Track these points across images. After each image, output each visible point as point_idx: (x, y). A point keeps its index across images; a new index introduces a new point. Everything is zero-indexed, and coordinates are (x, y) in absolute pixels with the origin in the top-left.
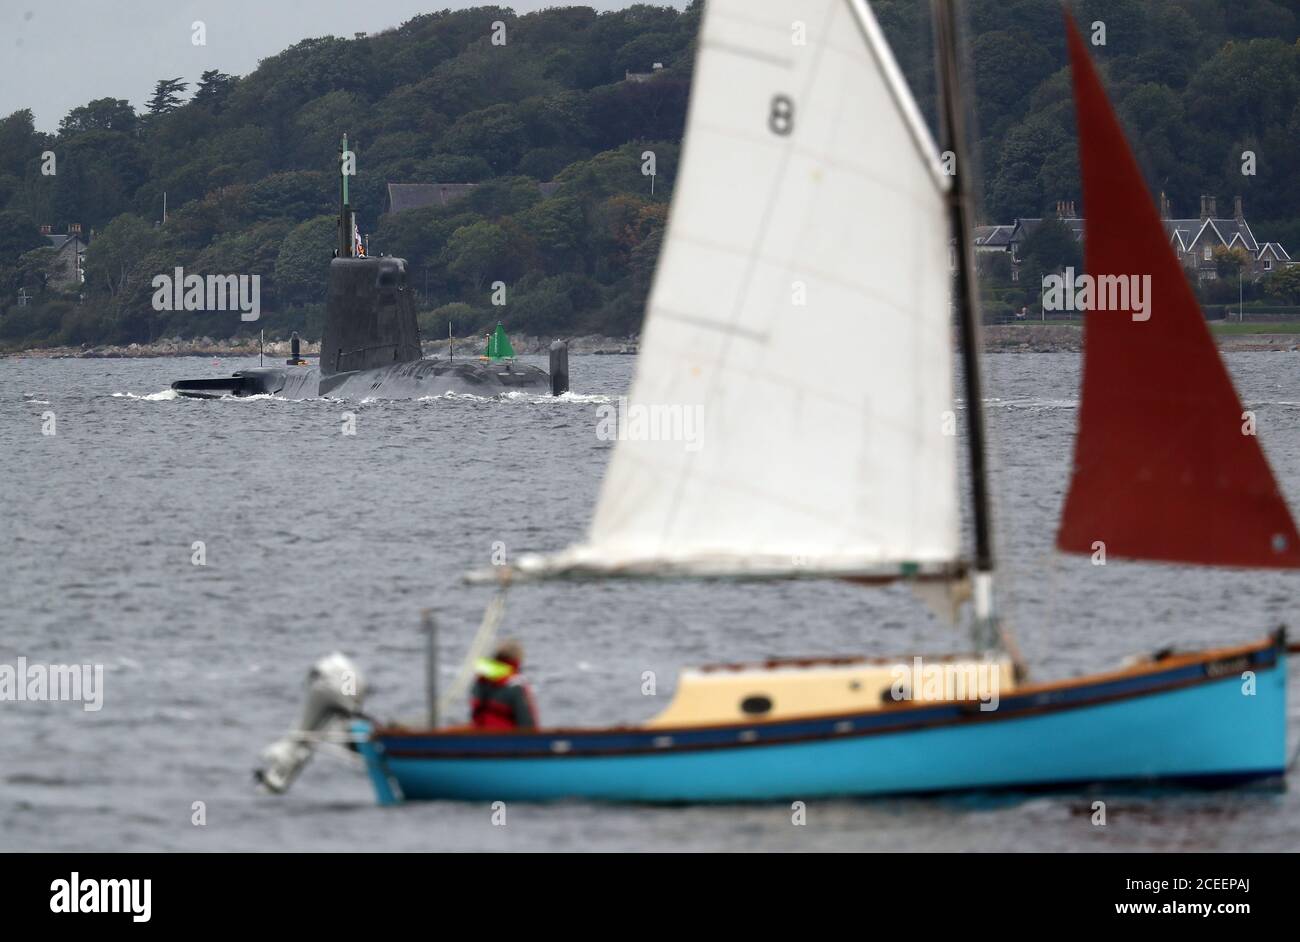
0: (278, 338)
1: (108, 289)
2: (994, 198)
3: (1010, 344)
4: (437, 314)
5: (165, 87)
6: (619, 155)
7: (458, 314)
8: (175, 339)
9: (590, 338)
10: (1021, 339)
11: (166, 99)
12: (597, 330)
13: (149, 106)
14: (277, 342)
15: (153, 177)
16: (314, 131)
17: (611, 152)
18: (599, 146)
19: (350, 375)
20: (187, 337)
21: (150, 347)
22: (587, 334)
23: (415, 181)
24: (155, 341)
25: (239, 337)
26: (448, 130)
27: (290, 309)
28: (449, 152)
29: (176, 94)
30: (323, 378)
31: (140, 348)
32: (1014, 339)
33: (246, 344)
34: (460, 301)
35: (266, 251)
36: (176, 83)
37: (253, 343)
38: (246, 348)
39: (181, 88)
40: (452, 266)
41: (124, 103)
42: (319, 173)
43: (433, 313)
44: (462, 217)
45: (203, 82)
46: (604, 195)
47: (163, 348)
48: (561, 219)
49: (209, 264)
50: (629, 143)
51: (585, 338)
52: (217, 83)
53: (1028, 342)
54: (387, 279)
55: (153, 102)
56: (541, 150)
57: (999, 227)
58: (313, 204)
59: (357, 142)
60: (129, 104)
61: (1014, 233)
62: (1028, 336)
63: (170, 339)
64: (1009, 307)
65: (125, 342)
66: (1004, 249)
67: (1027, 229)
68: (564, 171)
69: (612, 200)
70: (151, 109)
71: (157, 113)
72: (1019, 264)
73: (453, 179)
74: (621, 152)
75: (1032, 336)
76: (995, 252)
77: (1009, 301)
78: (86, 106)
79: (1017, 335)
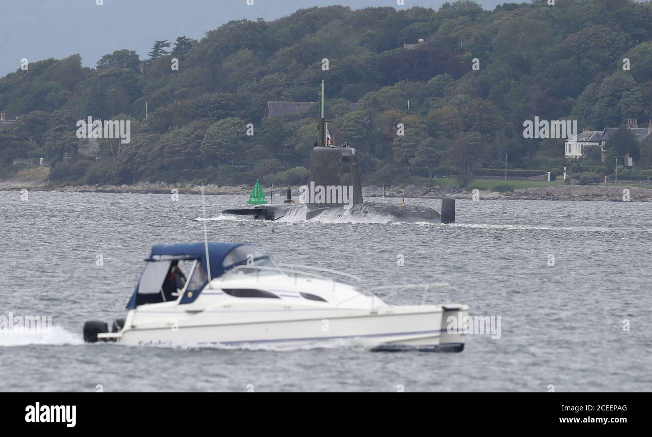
0: (202, 184)
1: (112, 155)
2: (594, 116)
3: (596, 196)
4: (288, 172)
5: (159, 45)
6: (394, 89)
7: (300, 173)
8: (147, 183)
9: (370, 188)
10: (603, 193)
11: (160, 51)
12: (374, 183)
13: (150, 55)
14: (201, 186)
15: (144, 94)
16: (232, 72)
17: (390, 87)
18: (384, 83)
19: (325, 209)
20: (152, 182)
21: (132, 187)
22: (368, 186)
23: (283, 100)
24: (136, 183)
25: (181, 182)
26: (303, 73)
27: (210, 167)
28: (302, 84)
29: (165, 49)
30: (309, 210)
31: (127, 187)
32: (599, 193)
33: (184, 186)
34: (302, 166)
35: (197, 136)
36: (165, 43)
37: (188, 186)
38: (184, 188)
39: (167, 45)
40: (300, 145)
41: (133, 52)
42: (230, 95)
43: (286, 172)
44: (306, 120)
45: (177, 42)
46: (383, 110)
47: (139, 187)
48: (357, 122)
49: (166, 142)
50: (400, 82)
51: (368, 187)
52: (185, 43)
53: (607, 195)
54: (346, 159)
55: (152, 53)
56: (352, 85)
57: (596, 132)
58: (227, 111)
59: (255, 78)
60: (136, 53)
61: (603, 135)
62: (607, 192)
63: (144, 182)
64: (597, 175)
65: (120, 183)
66: (598, 144)
67: (610, 133)
68: (365, 96)
69: (386, 112)
70: (151, 57)
71: (154, 59)
72: (605, 152)
73: (303, 99)
74: (396, 86)
75: (609, 192)
76: (593, 146)
77: (598, 172)
78: (112, 54)
79: (601, 191)
